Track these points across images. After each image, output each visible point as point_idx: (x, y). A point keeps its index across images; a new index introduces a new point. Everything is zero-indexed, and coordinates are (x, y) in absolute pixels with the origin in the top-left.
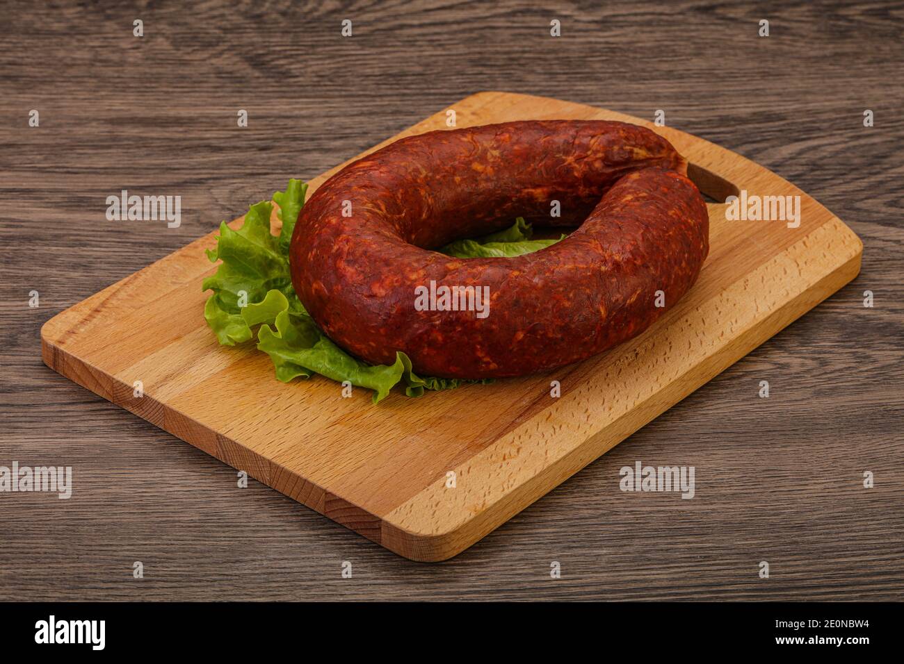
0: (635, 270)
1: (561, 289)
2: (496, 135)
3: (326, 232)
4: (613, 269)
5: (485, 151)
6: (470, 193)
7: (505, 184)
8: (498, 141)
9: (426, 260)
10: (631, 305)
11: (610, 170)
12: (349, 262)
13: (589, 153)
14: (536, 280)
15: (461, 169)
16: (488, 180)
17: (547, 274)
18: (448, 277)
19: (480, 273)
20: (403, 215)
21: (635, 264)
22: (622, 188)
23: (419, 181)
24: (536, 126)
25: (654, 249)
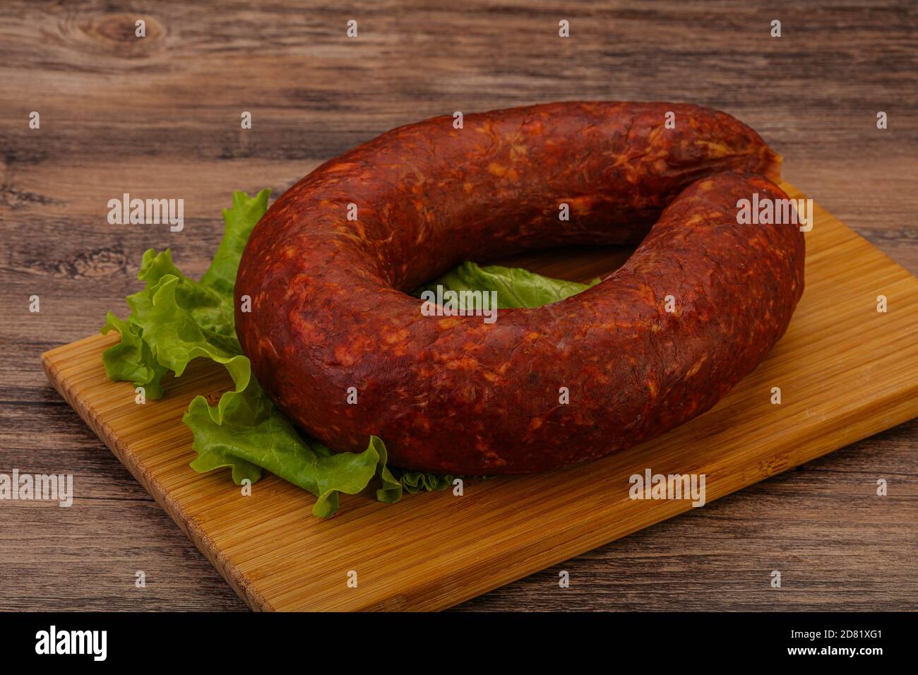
0: (700, 328)
1: (595, 359)
2: (524, 124)
3: (278, 268)
4: (668, 329)
5: (507, 147)
6: (486, 205)
7: (533, 192)
8: (524, 132)
9: (411, 315)
10: (692, 378)
11: (676, 173)
12: (306, 314)
13: (648, 150)
14: (561, 346)
15: (474, 173)
16: (510, 187)
17: (577, 337)
18: (439, 341)
19: (485, 335)
20: (390, 239)
21: (699, 321)
22: (687, 204)
23: (414, 191)
24: (579, 112)
25: (727, 297)
